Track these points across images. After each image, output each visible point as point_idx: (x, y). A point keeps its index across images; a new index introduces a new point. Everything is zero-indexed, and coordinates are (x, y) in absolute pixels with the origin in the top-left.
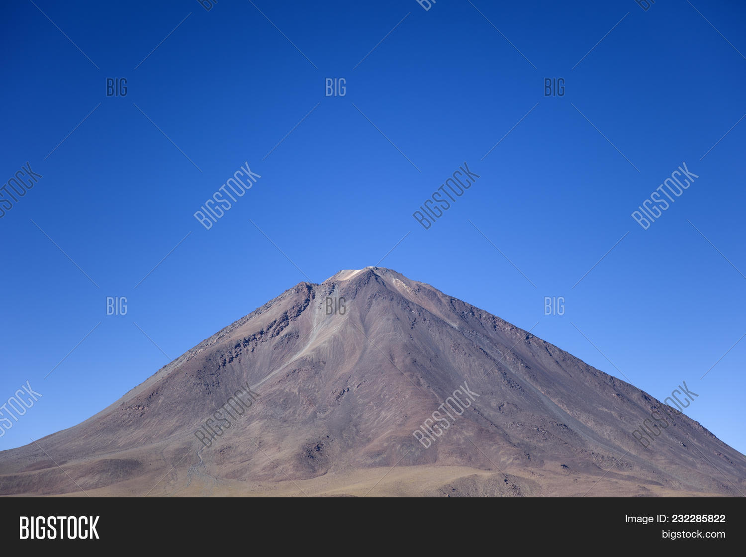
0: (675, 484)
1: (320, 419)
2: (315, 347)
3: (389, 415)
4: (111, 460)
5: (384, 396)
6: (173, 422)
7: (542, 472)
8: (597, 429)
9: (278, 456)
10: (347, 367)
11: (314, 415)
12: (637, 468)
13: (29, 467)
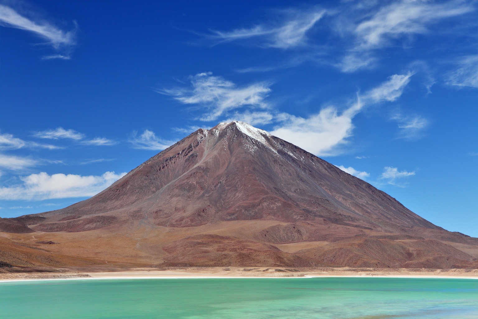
0: (379, 229)
1: (206, 197)
2: (205, 161)
3: (240, 195)
4: (102, 216)
5: (238, 186)
6: (134, 198)
7: (313, 224)
8: (343, 202)
9: (184, 215)
10: (221, 171)
11: (203, 195)
12: (362, 221)
13: (64, 219)
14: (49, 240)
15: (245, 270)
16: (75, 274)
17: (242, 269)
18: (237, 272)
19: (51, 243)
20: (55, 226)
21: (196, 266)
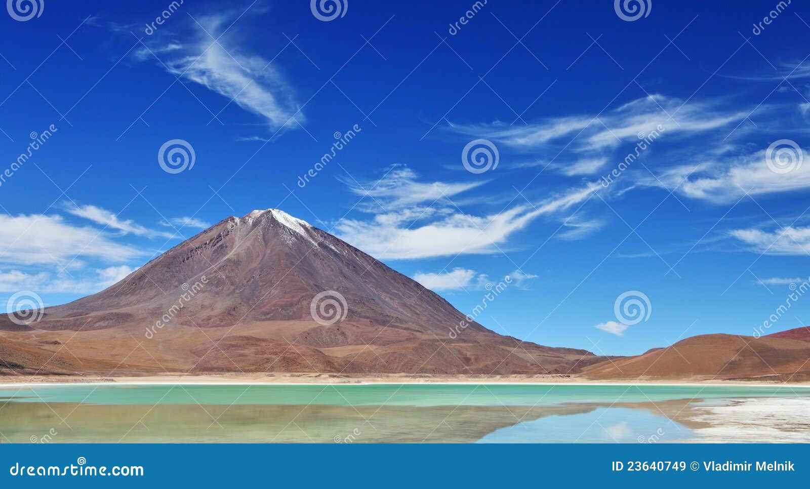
0: (430, 332)
1: (237, 293)
2: (237, 252)
3: (276, 292)
4: (115, 313)
5: (274, 281)
6: (152, 293)
7: (359, 325)
8: (391, 302)
9: (212, 313)
10: (254, 264)
11: (234, 290)
12: (410, 323)
13: (69, 316)
14: (54, 340)
15: (292, 376)
16: (99, 378)
17: (288, 374)
18: (284, 378)
19: (56, 343)
20: (59, 324)
21: (235, 371)
